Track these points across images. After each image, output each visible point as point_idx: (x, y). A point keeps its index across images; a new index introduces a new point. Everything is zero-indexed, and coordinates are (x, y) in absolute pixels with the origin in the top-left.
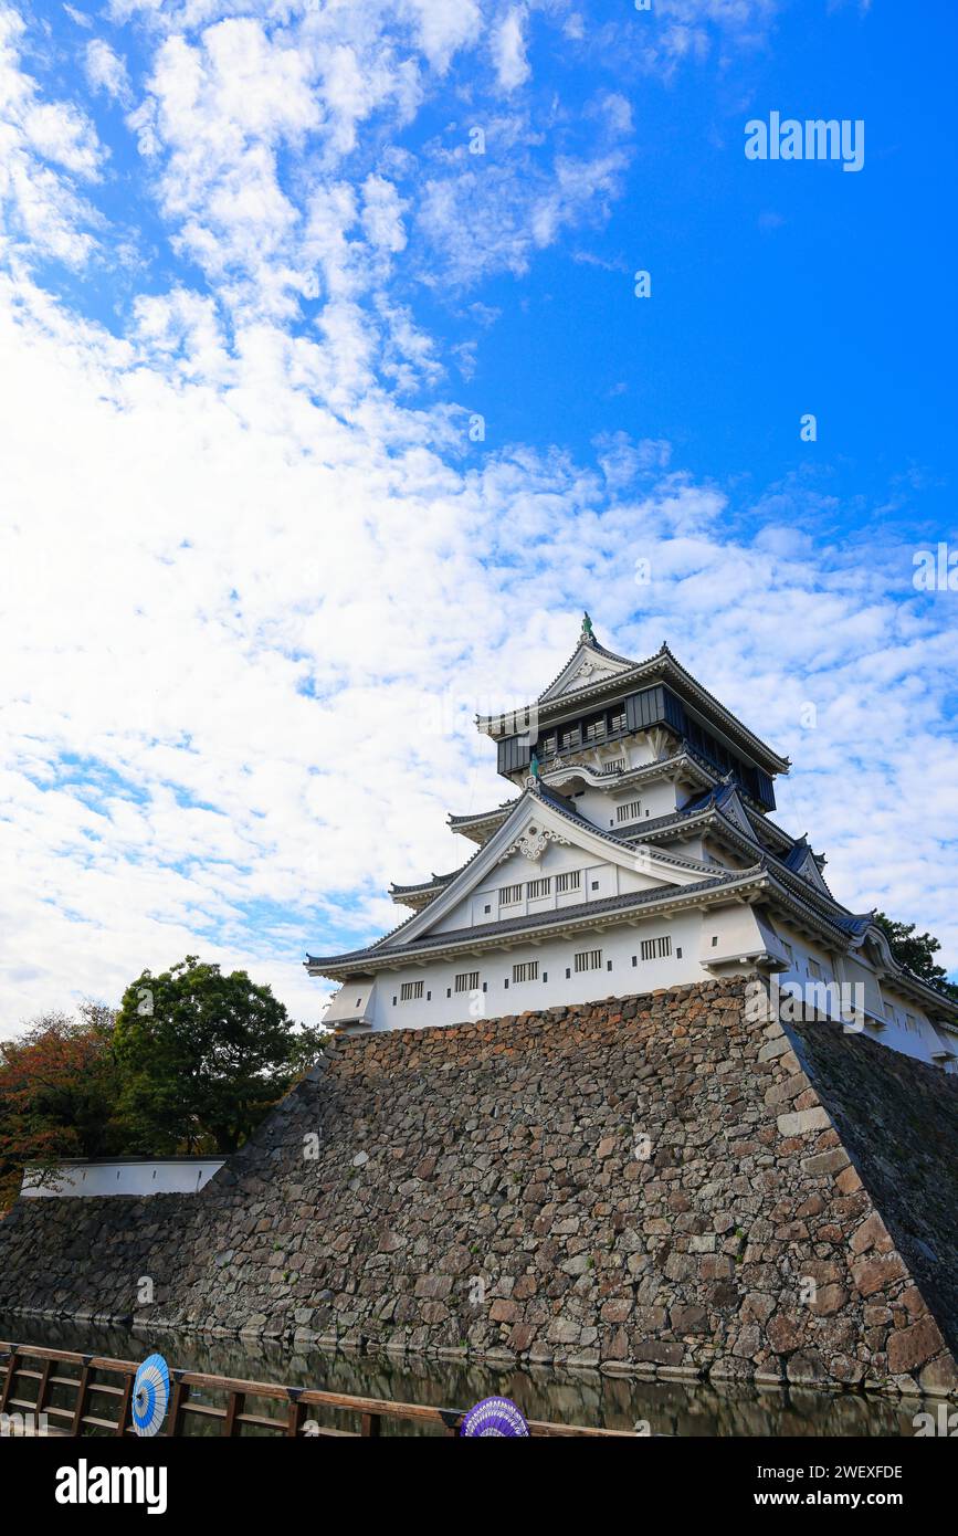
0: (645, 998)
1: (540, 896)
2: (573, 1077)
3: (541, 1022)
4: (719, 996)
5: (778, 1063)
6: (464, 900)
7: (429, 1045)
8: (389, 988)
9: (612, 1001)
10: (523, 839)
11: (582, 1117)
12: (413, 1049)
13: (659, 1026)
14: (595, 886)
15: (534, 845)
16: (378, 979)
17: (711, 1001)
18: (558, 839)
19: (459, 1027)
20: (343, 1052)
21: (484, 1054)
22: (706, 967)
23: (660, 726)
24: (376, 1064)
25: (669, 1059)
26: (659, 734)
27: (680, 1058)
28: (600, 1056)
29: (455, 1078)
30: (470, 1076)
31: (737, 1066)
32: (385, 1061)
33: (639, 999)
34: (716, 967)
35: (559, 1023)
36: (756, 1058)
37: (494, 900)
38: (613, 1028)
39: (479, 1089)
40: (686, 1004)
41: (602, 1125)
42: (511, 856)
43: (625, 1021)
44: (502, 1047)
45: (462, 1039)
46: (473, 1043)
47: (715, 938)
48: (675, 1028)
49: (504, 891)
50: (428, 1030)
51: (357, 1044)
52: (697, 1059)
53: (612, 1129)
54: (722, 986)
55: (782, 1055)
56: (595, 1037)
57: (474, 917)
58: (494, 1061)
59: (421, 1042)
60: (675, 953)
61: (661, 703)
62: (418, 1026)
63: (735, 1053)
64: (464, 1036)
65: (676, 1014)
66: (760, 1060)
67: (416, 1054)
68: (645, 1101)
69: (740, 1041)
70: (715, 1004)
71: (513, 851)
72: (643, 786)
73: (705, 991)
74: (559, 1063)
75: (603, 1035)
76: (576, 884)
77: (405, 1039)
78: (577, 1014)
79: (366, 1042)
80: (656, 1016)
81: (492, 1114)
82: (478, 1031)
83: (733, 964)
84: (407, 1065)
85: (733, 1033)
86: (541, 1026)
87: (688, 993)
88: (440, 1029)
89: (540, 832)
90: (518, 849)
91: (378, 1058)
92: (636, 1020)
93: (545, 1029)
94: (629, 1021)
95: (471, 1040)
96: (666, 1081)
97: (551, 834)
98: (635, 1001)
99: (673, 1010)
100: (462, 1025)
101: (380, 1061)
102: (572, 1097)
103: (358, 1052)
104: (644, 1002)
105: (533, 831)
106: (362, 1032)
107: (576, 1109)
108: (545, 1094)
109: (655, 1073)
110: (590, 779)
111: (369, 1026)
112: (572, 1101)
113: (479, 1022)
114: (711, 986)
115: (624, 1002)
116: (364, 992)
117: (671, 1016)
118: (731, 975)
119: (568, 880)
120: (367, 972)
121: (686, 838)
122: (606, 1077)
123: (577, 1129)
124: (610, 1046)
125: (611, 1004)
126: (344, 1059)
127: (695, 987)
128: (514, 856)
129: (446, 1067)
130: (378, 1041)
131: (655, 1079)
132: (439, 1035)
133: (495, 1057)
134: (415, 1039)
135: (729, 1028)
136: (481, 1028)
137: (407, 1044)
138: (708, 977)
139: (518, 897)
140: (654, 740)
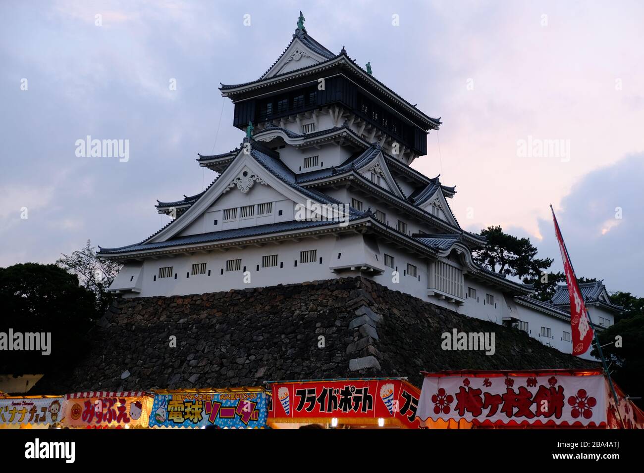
0: (298, 287)
1: (248, 217)
2: (251, 331)
3: (239, 296)
4: (337, 289)
5: (358, 330)
6: (201, 216)
7: (173, 307)
8: (151, 270)
9: (280, 287)
10: (239, 179)
11: (251, 355)
12: (164, 309)
13: (302, 304)
14: (281, 213)
15: (246, 183)
16: (144, 264)
17: (332, 291)
18: (260, 181)
19: (192, 296)
20: (121, 309)
21: (204, 315)
22: (333, 271)
24: (141, 317)
25: (304, 324)
26: (337, 108)
27: (309, 324)
28: (268, 319)
30: (194, 327)
32: (146, 316)
33: (295, 287)
34: (338, 271)
35: (249, 298)
36: (348, 326)
37: (219, 216)
38: (278, 303)
39: (198, 335)
40: (319, 292)
41: (261, 360)
42: (231, 189)
43: (285, 299)
44: (215, 311)
45: (193, 304)
46: (199, 308)
47: (340, 254)
48: (311, 306)
49: (226, 211)
50: (174, 297)
51: (130, 304)
53: (266, 363)
54: (340, 283)
55: (361, 326)
56: (267, 308)
57: (206, 227)
58: (209, 319)
59: (169, 304)
60: (318, 260)
61: (339, 88)
62: (169, 294)
63: (338, 323)
64: (194, 302)
65: (312, 297)
67: (165, 312)
68: (286, 346)
69: (342, 316)
70: (334, 293)
71: (232, 186)
72: (320, 146)
73: (331, 285)
75: (272, 307)
76: (270, 211)
77: (160, 302)
78: (260, 293)
79: (135, 303)
80: (302, 298)
82: (202, 300)
83: (346, 270)
84: (159, 319)
85: (340, 311)
86: (239, 299)
87: (321, 285)
88: (181, 297)
89: (249, 175)
90: (236, 185)
91: (142, 314)
92: (290, 300)
93: (241, 301)
94: (287, 299)
95: (198, 305)
96: (299, 336)
97: (256, 177)
98: (292, 288)
99: (312, 295)
100: (194, 296)
101: (143, 316)
102: (248, 343)
103: (130, 309)
104: (297, 289)
105: (245, 174)
106: (134, 296)
109: (294, 332)
110: (287, 140)
111: (139, 293)
112: (247, 345)
113: (204, 294)
114: (334, 282)
115: (287, 288)
116: (135, 272)
117: (310, 299)
118: (345, 276)
119: (265, 207)
120: (138, 259)
121: (337, 187)
122: (269, 332)
123: (248, 361)
124: (274, 314)
126: (122, 314)
127: (326, 282)
128: (233, 189)
130: (143, 303)
131: (293, 335)
132: (180, 301)
133: (210, 317)
134: (166, 303)
135: (339, 308)
136: (205, 298)
138: (334, 276)
139: (235, 216)
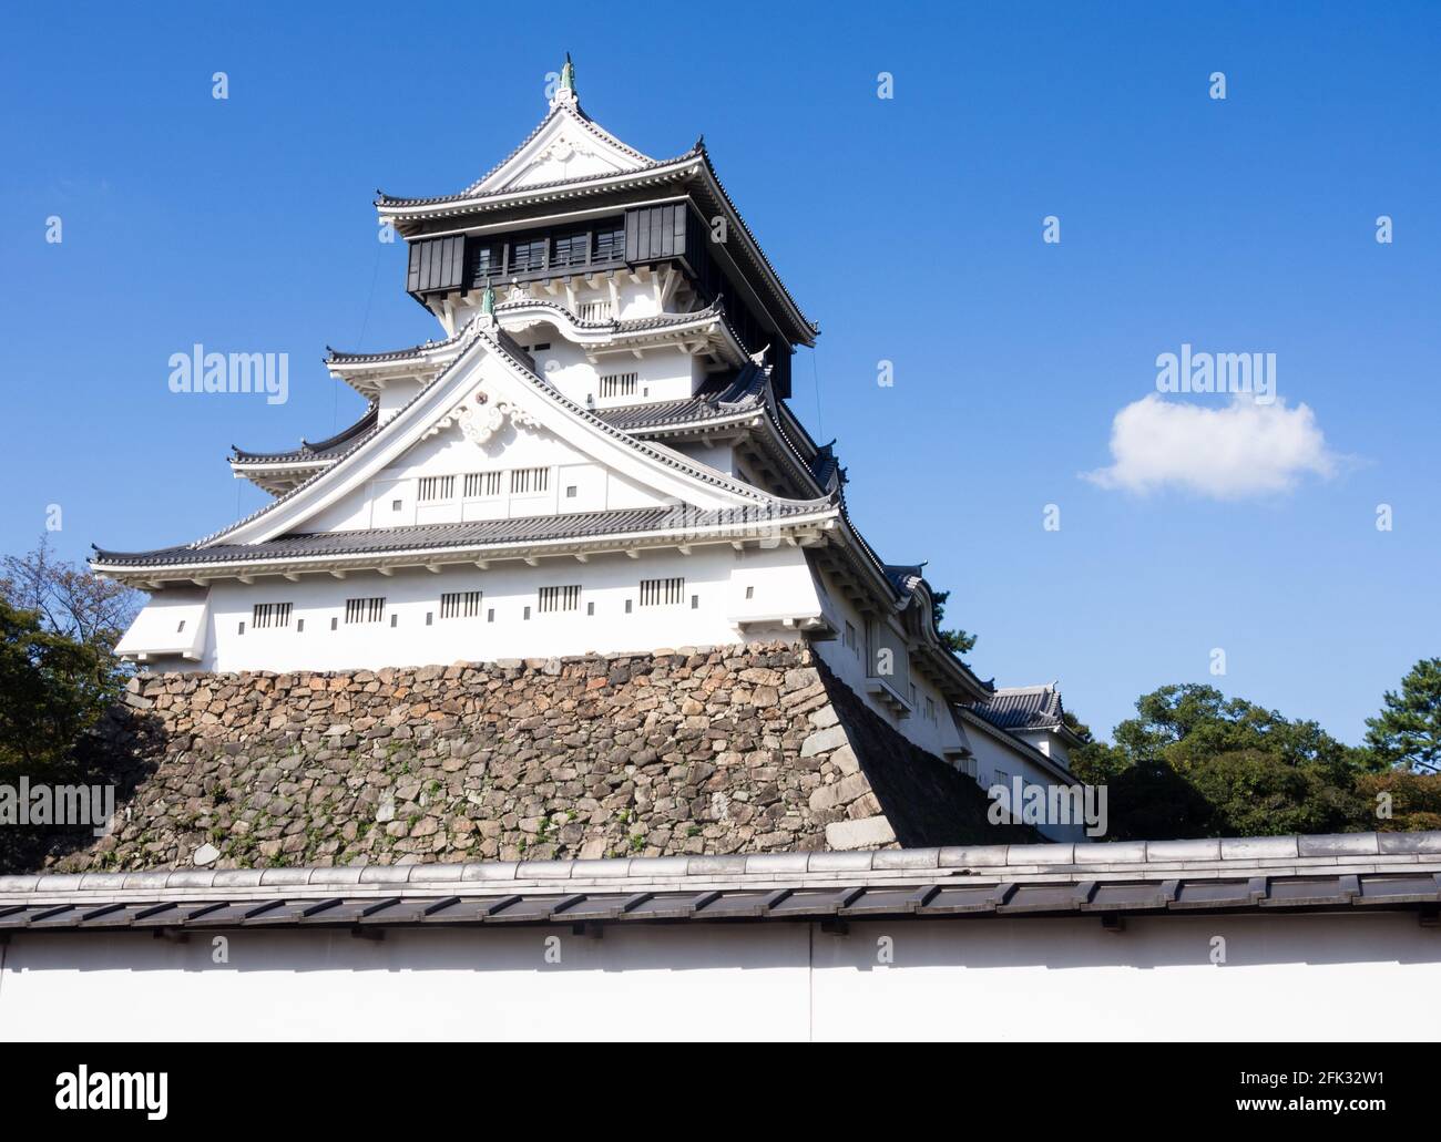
0: (642, 658)
1: (484, 497)
2: (537, 757)
3: (483, 677)
4: (749, 666)
5: (828, 759)
6: (360, 491)
7: (302, 697)
9: (592, 660)
10: (464, 409)
11: (554, 811)
12: (276, 701)
13: (663, 698)
14: (571, 491)
15: (481, 420)
16: (212, 594)
17: (737, 671)
19: (350, 675)
20: (154, 698)
21: (395, 717)
22: (735, 625)
23: (675, 264)
24: (215, 719)
25: (678, 742)
26: (670, 273)
27: (694, 743)
28: (577, 731)
29: (350, 748)
30: (376, 746)
31: (775, 758)
32: (228, 717)
33: (633, 659)
34: (746, 628)
35: (511, 681)
36: (799, 750)
37: (408, 493)
38: (595, 695)
39: (392, 764)
40: (702, 672)
42: (442, 430)
43: (613, 686)
44: (423, 708)
45: (357, 692)
46: (377, 700)
47: (750, 589)
48: (687, 703)
49: (426, 481)
50: (300, 675)
51: (177, 688)
52: (718, 746)
53: (600, 829)
54: (755, 653)
55: (836, 749)
56: (568, 705)
57: (374, 514)
58: (412, 727)
59: (288, 692)
60: (689, 601)
61: (681, 229)
62: (283, 667)
63: (770, 742)
64: (360, 691)
65: (687, 684)
66: (803, 754)
67: (280, 709)
68: (646, 793)
69: (778, 726)
70: (743, 675)
71: (447, 424)
72: (644, 352)
73: (730, 656)
74: (517, 736)
75: (580, 704)
76: (542, 485)
77: (261, 685)
78: (539, 672)
79: (192, 685)
80: (659, 684)
81: (416, 800)
82: (382, 683)
83: (773, 627)
84: (267, 724)
85: (768, 715)
86: (483, 683)
87: (706, 657)
88: (320, 675)
89: (492, 402)
90: (455, 422)
91: (216, 711)
92: (627, 688)
93: (490, 688)
94: (618, 686)
95: (373, 695)
96: (675, 772)
97: (510, 408)
98: (627, 662)
99: (683, 679)
100: (355, 674)
101: (220, 716)
102: (539, 784)
103: (179, 699)
104: (642, 664)
105: (482, 400)
106: (187, 670)
107: (545, 799)
108: (497, 777)
109: (658, 760)
110: (567, 330)
111: (200, 662)
112: (539, 789)
113: (383, 670)
114: (739, 651)
115: (611, 661)
116: (190, 611)
117: (680, 686)
118: (767, 639)
119: (529, 478)
120: (198, 581)
121: (711, 441)
122: (588, 760)
124: (593, 718)
125: (591, 661)
127: (714, 650)
128: (447, 432)
129: (335, 730)
130: (216, 686)
131: (659, 767)
132: (319, 684)
133: (414, 722)
134: (282, 688)
135: (764, 709)
136: (388, 679)
137: (264, 694)
138: (736, 640)
139: (448, 493)
140: (662, 283)
